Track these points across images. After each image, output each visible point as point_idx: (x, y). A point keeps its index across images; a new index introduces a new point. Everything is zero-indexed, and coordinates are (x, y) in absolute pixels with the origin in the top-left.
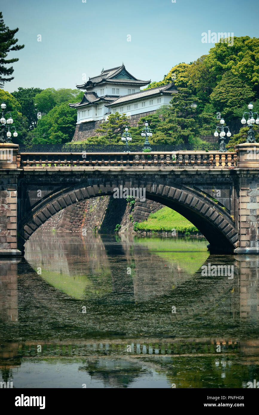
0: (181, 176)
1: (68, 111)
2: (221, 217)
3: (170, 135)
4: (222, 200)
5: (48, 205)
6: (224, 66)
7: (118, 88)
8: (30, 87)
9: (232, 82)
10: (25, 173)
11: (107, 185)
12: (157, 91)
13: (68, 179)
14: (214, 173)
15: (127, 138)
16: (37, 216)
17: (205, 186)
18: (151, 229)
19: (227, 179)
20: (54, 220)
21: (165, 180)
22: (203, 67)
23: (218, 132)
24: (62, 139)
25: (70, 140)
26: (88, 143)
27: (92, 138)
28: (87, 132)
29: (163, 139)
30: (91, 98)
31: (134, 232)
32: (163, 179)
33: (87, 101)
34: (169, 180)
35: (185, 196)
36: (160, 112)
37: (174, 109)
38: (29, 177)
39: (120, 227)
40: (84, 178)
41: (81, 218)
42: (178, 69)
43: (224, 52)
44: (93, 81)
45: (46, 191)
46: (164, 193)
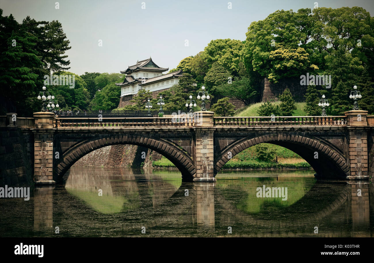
0: (159, 133)
1: (115, 88)
2: (184, 158)
3: (177, 104)
4: (185, 147)
5: (74, 152)
6: (213, 59)
7: (147, 73)
8: (93, 72)
9: (218, 69)
10: (58, 131)
11: (111, 138)
12: (171, 75)
13: (87, 135)
14: (180, 130)
15: (149, 107)
16: (67, 159)
17: (174, 139)
18: (163, 165)
19: (188, 134)
20: (103, 159)
21: (148, 135)
22: (200, 59)
23: (192, 103)
24: (111, 106)
25: (116, 107)
26: (125, 109)
27: (128, 106)
28: (127, 102)
29: (173, 107)
30: (130, 80)
31: (152, 167)
32: (147, 134)
33: (127, 82)
34: (151, 135)
35: (162, 145)
36: (172, 89)
37: (180, 87)
38: (61, 134)
39: (144, 164)
40: (97, 134)
41: (120, 159)
42: (185, 61)
43: (213, 49)
44: (131, 69)
45: (72, 142)
46: (148, 144)
